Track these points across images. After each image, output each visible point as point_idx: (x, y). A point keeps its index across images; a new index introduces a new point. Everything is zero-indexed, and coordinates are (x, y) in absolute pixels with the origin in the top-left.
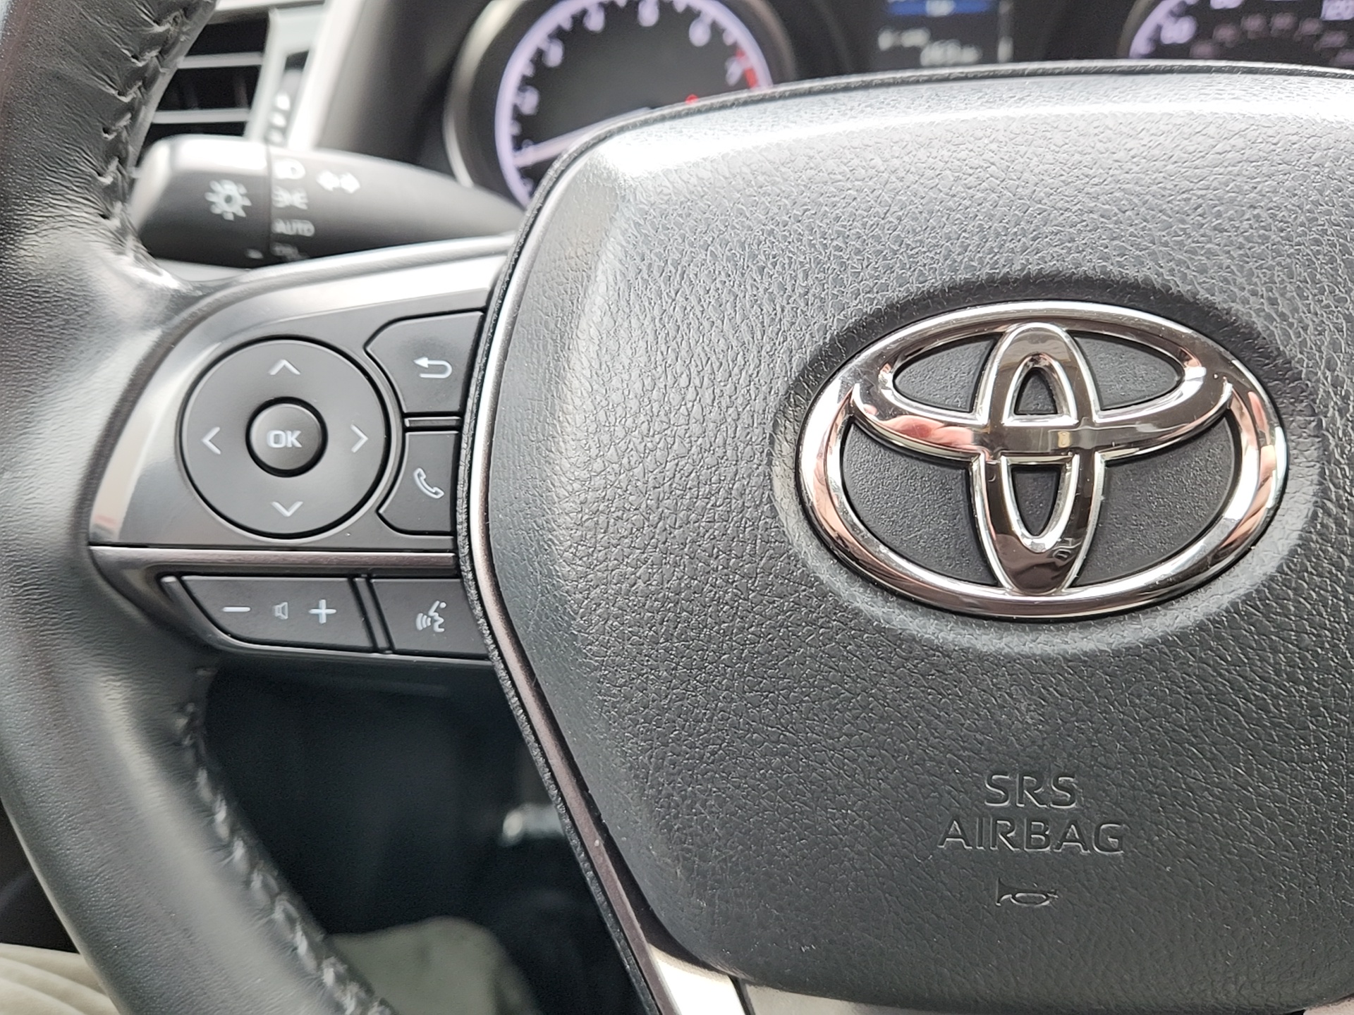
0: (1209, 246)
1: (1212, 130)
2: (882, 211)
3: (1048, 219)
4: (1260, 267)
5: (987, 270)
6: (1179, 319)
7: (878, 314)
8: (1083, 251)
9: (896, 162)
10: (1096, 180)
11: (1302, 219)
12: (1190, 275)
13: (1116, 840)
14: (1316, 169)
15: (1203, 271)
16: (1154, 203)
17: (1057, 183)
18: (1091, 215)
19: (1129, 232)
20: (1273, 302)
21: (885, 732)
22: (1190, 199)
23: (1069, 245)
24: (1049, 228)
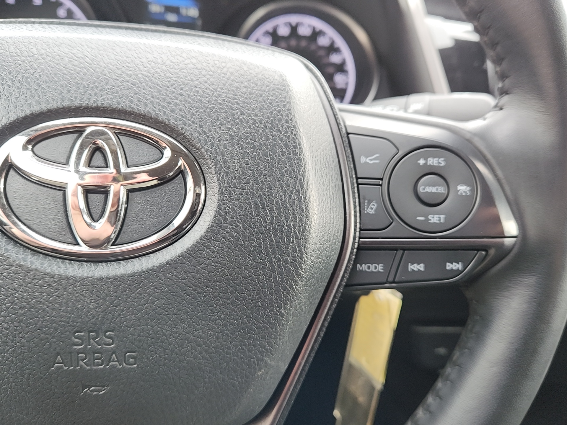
0: (176, 101)
1: (184, 55)
2: (32, 71)
3: (108, 83)
4: (197, 112)
5: (78, 101)
6: (163, 131)
7: (26, 118)
8: (122, 97)
9: (43, 51)
10: (131, 69)
11: (215, 94)
12: (168, 112)
13: (134, 360)
14: (223, 75)
15: (173, 111)
16: (155, 81)
17: (114, 68)
18: (127, 83)
19: (143, 92)
20: (201, 126)
21: (22, 315)
22: (170, 81)
23: (116, 95)
24: (108, 86)
